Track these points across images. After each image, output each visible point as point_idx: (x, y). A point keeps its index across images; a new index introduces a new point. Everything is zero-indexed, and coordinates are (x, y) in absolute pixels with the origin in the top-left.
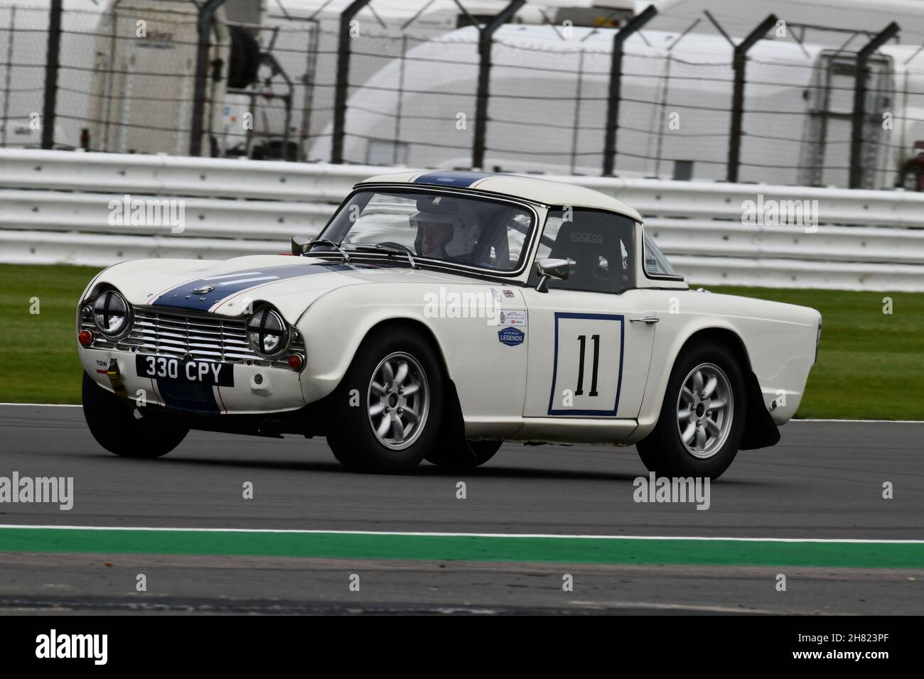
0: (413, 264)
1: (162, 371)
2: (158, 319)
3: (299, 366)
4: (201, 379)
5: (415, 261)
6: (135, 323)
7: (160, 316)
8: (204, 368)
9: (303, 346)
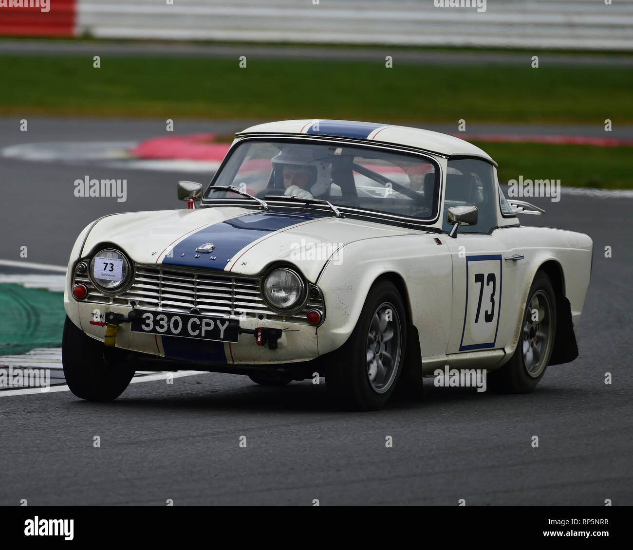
0: (338, 213)
1: (162, 327)
2: (162, 276)
3: (316, 321)
4: (203, 335)
5: (339, 210)
6: (136, 279)
7: (164, 273)
8: (208, 325)
9: (323, 302)
